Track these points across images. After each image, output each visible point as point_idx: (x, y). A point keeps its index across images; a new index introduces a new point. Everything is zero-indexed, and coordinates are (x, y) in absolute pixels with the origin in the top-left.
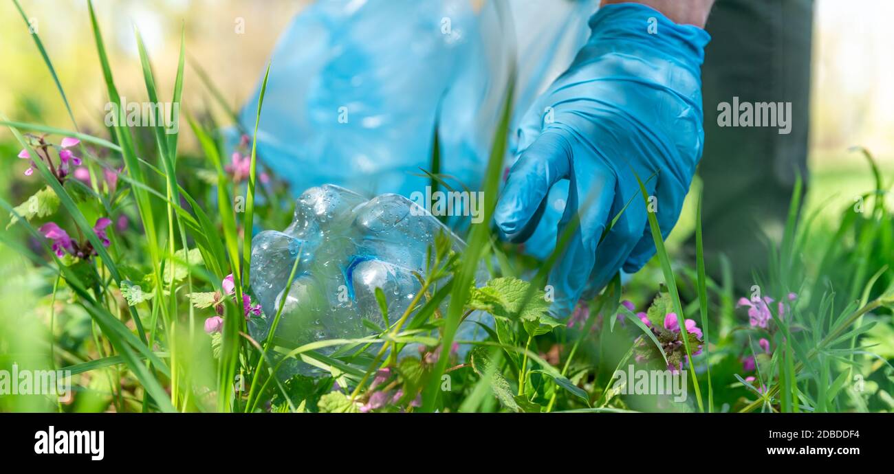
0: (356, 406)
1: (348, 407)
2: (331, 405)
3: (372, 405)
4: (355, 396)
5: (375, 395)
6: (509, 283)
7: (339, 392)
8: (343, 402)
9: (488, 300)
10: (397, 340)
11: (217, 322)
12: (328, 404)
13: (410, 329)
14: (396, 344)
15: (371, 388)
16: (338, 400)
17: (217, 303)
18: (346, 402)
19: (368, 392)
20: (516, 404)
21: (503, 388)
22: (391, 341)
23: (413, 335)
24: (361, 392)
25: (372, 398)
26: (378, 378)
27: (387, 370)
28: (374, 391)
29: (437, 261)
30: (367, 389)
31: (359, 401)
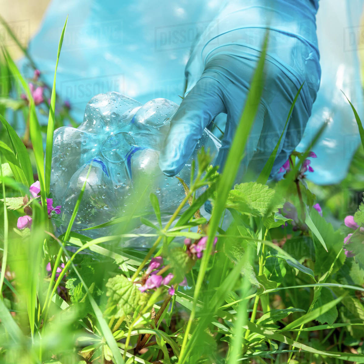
0: (136, 287)
1: (130, 287)
2: (116, 286)
3: (148, 286)
4: (134, 279)
5: (150, 278)
6: (252, 186)
7: (122, 276)
8: (125, 284)
9: (235, 200)
10: (168, 235)
11: (27, 220)
12: (114, 285)
13: (178, 225)
14: (167, 237)
15: (148, 272)
16: (122, 282)
17: (26, 205)
18: (128, 283)
19: (145, 276)
20: (258, 282)
21: (248, 270)
22: (164, 235)
23: (180, 230)
24: (139, 276)
25: (148, 281)
26: (153, 264)
27: (160, 258)
28: (150, 275)
29: (199, 173)
30: (144, 273)
31: (138, 282)
